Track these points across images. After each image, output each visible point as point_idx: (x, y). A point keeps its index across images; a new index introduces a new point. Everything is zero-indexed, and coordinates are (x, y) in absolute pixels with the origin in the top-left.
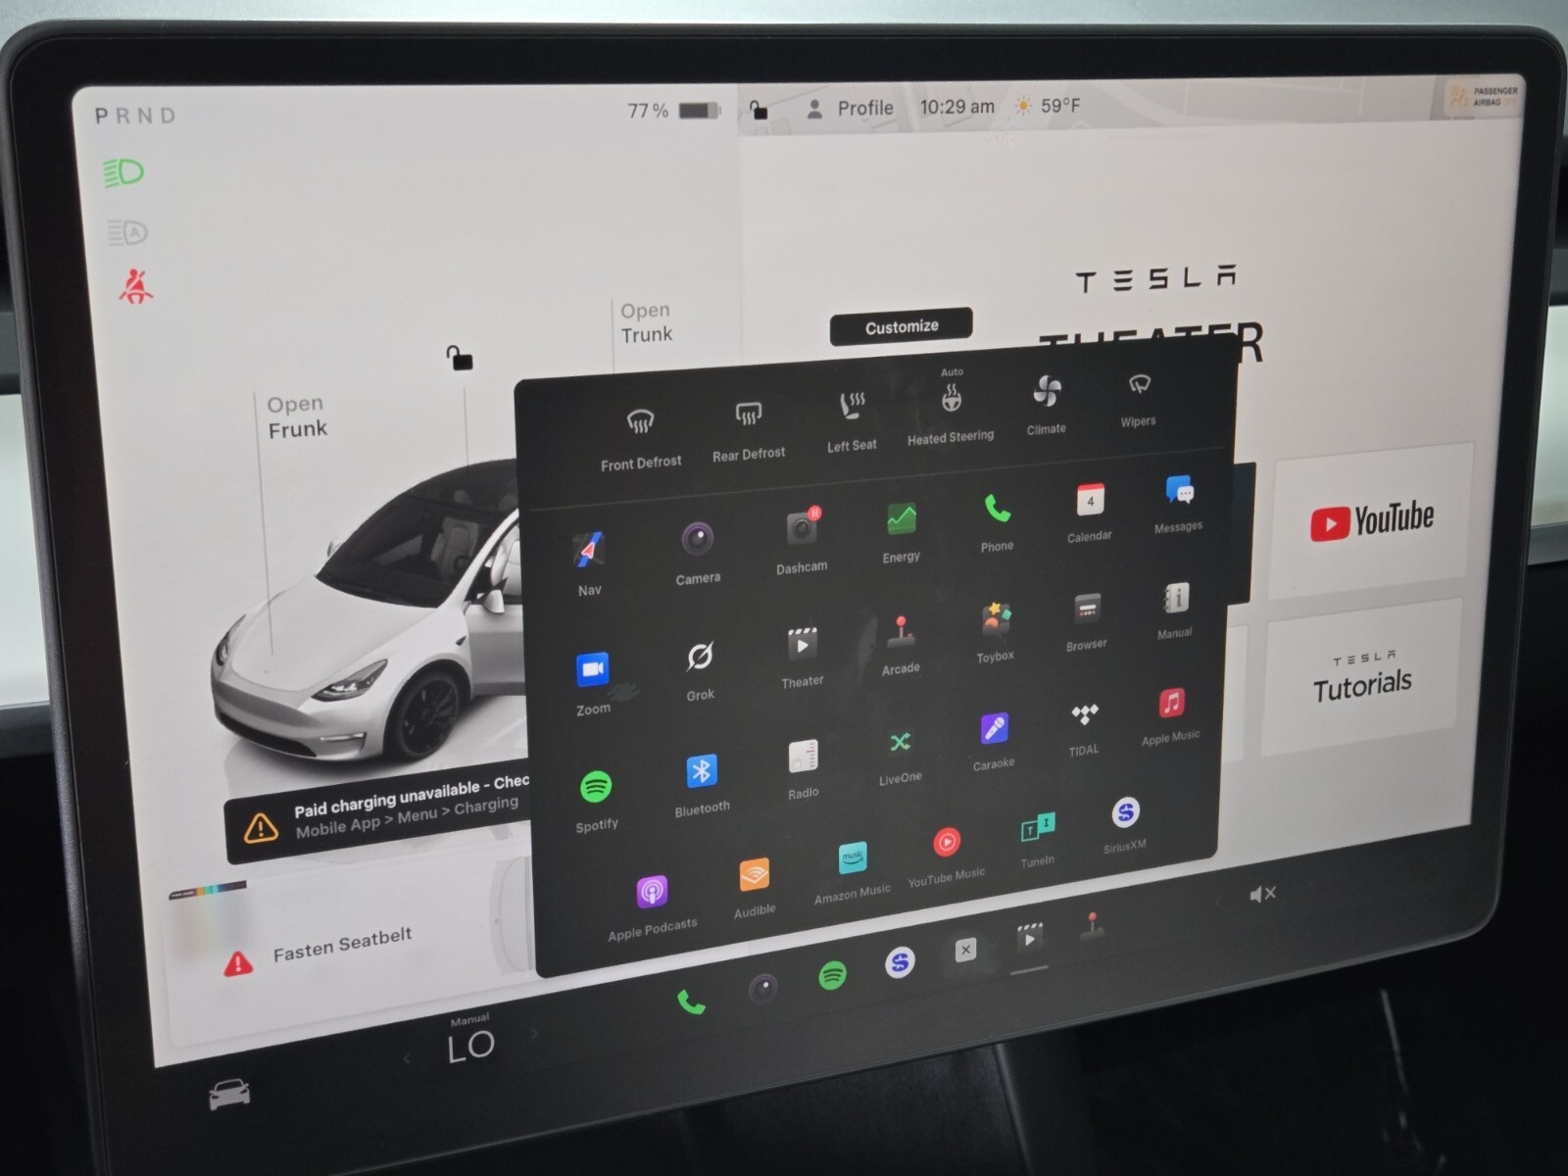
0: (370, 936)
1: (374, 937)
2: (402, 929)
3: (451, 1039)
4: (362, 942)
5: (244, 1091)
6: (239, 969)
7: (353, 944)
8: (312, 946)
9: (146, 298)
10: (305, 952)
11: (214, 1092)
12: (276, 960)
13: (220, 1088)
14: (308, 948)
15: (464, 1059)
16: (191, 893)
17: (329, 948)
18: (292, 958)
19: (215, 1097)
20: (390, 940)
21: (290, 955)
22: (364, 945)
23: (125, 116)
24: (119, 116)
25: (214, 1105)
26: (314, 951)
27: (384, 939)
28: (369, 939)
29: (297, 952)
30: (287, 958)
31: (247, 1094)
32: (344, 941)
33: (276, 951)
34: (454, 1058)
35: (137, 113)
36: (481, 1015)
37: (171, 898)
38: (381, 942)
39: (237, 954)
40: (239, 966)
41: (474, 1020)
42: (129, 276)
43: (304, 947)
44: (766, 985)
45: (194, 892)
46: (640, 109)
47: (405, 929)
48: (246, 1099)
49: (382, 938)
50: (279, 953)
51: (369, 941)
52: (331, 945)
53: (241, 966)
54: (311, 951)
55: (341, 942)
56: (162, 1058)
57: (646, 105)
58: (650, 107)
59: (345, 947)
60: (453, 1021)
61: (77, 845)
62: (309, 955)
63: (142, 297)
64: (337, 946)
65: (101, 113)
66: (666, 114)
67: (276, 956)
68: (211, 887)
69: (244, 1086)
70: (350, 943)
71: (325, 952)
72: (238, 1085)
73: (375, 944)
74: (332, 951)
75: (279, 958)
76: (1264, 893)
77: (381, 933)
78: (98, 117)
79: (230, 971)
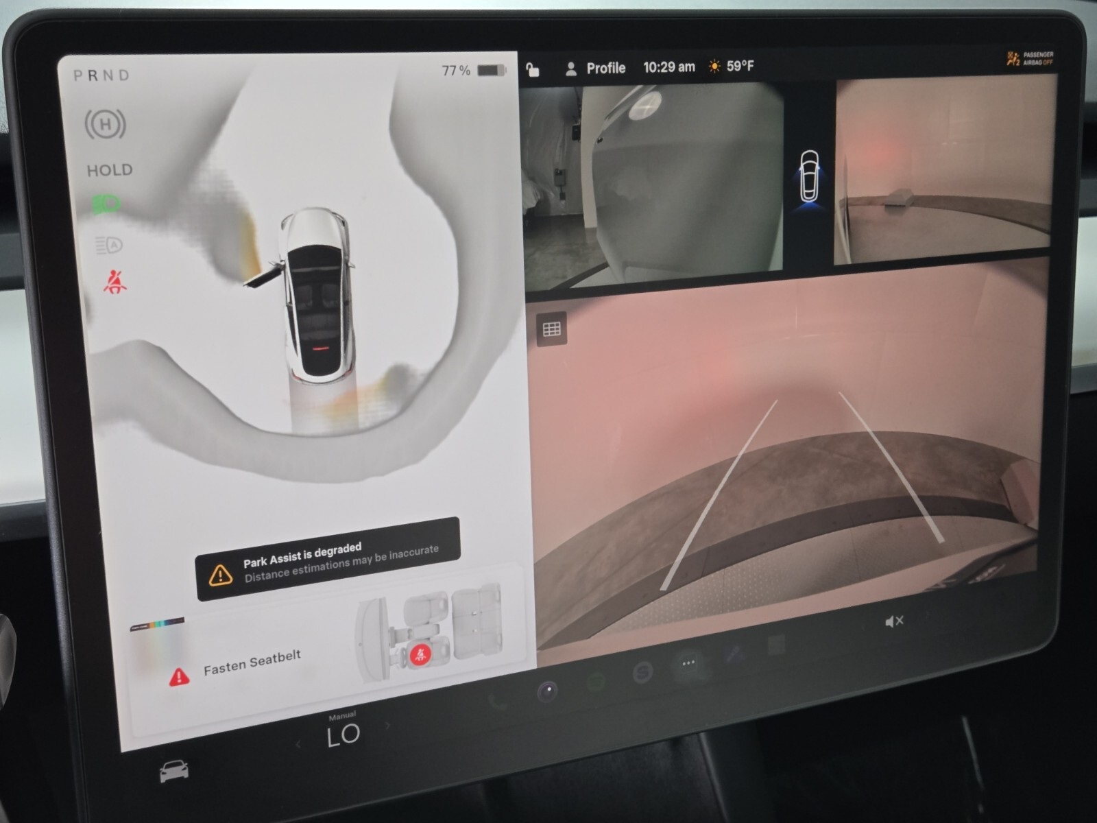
0: (272, 656)
1: (274, 657)
2: (294, 651)
3: (329, 730)
4: (266, 661)
5: (185, 769)
6: (179, 681)
7: (260, 662)
8: (231, 664)
9: (122, 289)
10: (226, 668)
11: (163, 770)
12: (206, 674)
13: (168, 767)
14: (228, 665)
15: (339, 744)
16: (146, 626)
17: (242, 665)
18: (217, 672)
19: (164, 773)
20: (286, 659)
21: (216, 671)
22: (267, 663)
23: (94, 76)
24: (90, 75)
25: (163, 779)
26: (233, 667)
27: (282, 658)
28: (270, 658)
29: (220, 668)
30: (213, 673)
31: (187, 771)
32: (253, 660)
33: (206, 667)
34: (332, 743)
35: (102, 73)
36: (350, 712)
37: (132, 630)
38: (280, 661)
39: (179, 670)
40: (180, 679)
41: (345, 716)
42: (110, 275)
43: (225, 664)
44: (549, 689)
45: (148, 626)
46: (451, 69)
47: (296, 651)
48: (186, 774)
49: (280, 658)
50: (207, 669)
51: (271, 660)
52: (244, 663)
53: (181, 678)
54: (230, 667)
55: (251, 661)
56: (127, 745)
57: (455, 67)
58: (458, 68)
59: (254, 664)
60: (330, 717)
61: (65, 593)
62: (229, 670)
63: (119, 289)
64: (248, 664)
65: (78, 73)
66: (468, 73)
67: (206, 671)
68: (160, 622)
69: (184, 765)
70: (257, 661)
71: (240, 668)
72: (180, 764)
73: (275, 662)
74: (245, 667)
75: (208, 673)
76: (895, 621)
77: (279, 654)
78: (76, 76)
79: (174, 682)
